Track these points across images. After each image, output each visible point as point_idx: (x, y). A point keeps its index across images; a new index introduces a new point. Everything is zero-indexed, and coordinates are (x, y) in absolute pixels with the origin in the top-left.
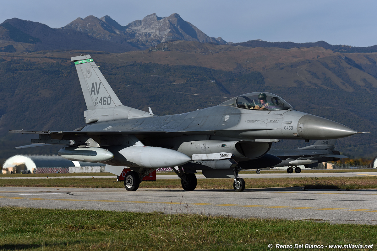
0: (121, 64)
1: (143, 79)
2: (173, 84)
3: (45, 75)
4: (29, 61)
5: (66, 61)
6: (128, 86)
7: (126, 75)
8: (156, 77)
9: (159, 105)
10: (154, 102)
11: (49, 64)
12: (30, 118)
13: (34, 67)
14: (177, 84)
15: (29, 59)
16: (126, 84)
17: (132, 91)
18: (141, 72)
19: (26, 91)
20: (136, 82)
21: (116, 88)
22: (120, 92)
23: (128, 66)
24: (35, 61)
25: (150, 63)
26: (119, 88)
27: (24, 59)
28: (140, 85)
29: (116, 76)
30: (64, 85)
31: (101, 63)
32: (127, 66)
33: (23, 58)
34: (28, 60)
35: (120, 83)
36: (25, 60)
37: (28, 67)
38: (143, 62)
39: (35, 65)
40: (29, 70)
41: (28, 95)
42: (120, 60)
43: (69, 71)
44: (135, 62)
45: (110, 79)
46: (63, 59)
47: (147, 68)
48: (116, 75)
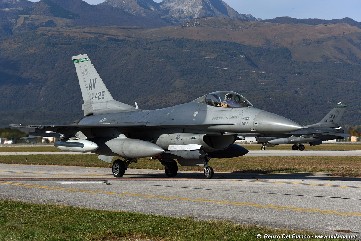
0: (155, 39)
1: (176, 53)
2: (205, 59)
3: (83, 49)
4: (69, 35)
5: (104, 36)
6: (162, 60)
7: (160, 49)
8: (188, 52)
9: (191, 78)
10: (187, 76)
11: (87, 38)
12: (69, 90)
13: (73, 41)
14: (208, 59)
15: (68, 33)
16: (160, 58)
17: (166, 65)
18: (174, 47)
19: (65, 64)
20: (169, 57)
21: (150, 62)
22: (154, 66)
23: (163, 41)
24: (74, 35)
25: (183, 38)
26: (153, 62)
27: (64, 34)
28: (173, 59)
29: (150, 51)
31: (136, 38)
32: (161, 41)
33: (63, 33)
34: (68, 35)
35: (154, 57)
36: (65, 35)
37: (66, 42)
38: (176, 38)
39: (74, 39)
40: (68, 44)
41: (67, 68)
42: (154, 35)
43: (106, 45)
44: (169, 37)
45: (145, 53)
46: (101, 34)
47: (180, 43)
48: (150, 49)
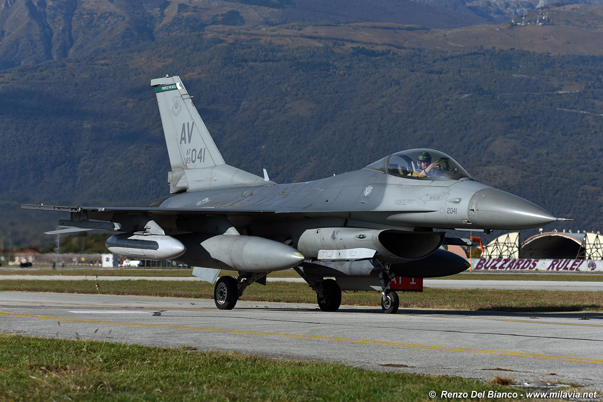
0: (453, 51)
1: (496, 82)
2: (558, 94)
3: (301, 71)
4: (271, 43)
5: (344, 45)
6: (466, 95)
7: (462, 73)
8: (523, 78)
9: (527, 135)
10: (518, 130)
11: (309, 49)
12: (270, 157)
13: (279, 55)
14: (567, 94)
15: (269, 39)
16: (462, 91)
17: (474, 107)
18: (493, 68)
19: (262, 103)
20: (482, 89)
21: (441, 100)
22: (448, 108)
23: (468, 55)
24: (281, 43)
25: (511, 49)
26: (448, 100)
27: (260, 39)
28: (490, 94)
29: (441, 76)
30: (337, 92)
31: (413, 49)
32: (464, 56)
33: (259, 37)
34: (268, 41)
35: (450, 89)
36: (262, 42)
37: (266, 55)
38: (497, 48)
39: (280, 51)
40: (269, 60)
41: (265, 111)
42: (450, 43)
43: (348, 64)
44: (482, 47)
45: (430, 81)
46: (338, 40)
47: (506, 60)
48: (441, 73)
